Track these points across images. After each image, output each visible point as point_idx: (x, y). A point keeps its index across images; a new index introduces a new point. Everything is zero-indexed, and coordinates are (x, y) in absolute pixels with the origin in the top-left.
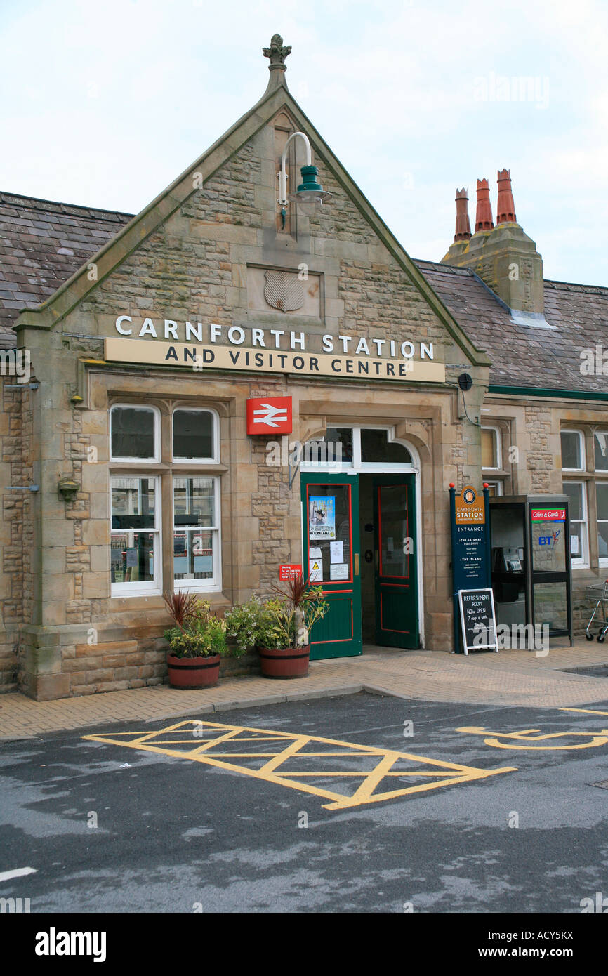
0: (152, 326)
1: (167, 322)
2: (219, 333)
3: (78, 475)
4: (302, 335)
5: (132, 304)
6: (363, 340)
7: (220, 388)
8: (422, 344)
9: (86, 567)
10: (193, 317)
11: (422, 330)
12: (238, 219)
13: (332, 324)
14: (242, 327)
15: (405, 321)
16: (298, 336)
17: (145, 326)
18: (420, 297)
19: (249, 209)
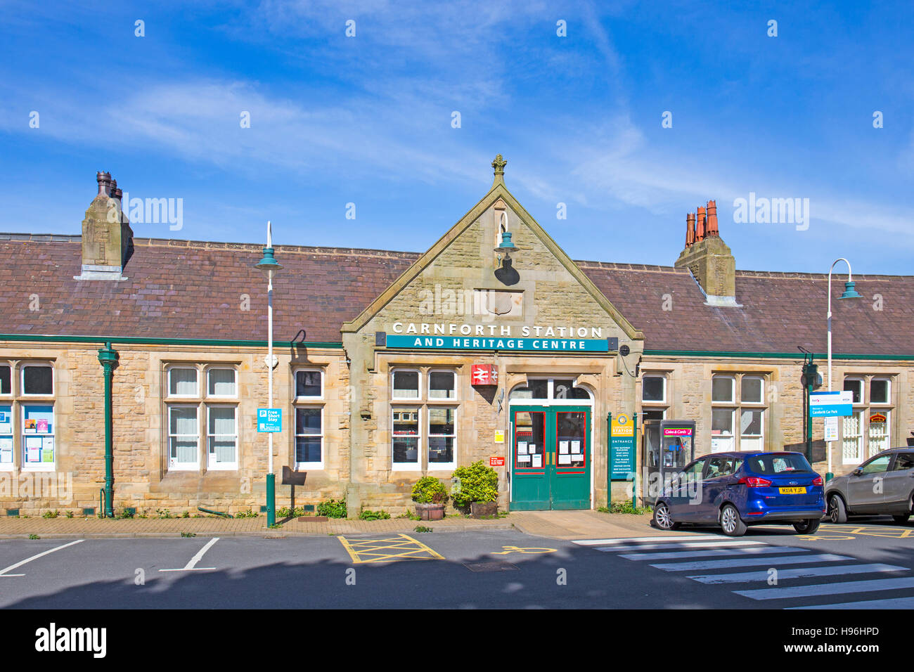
0: (414, 327)
1: (423, 325)
2: (454, 329)
3: (371, 407)
4: (509, 327)
5: (403, 316)
6: (550, 328)
7: (455, 359)
8: (593, 328)
9: (374, 454)
10: (438, 321)
11: (594, 320)
12: (469, 264)
13: (529, 320)
14: (469, 325)
15: (581, 315)
16: (505, 328)
17: (410, 327)
18: (593, 299)
19: (477, 258)
